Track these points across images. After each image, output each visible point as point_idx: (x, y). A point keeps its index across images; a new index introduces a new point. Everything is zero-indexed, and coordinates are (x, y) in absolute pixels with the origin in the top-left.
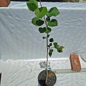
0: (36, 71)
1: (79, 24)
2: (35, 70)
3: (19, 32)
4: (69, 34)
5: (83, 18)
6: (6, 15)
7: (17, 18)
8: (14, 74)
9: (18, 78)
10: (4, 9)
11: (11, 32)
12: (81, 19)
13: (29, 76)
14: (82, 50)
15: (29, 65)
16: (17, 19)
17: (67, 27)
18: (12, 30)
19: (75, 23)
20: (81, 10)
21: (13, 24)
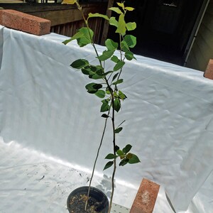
0: (51, 181)
1: (161, 101)
2: (50, 179)
3: (48, 86)
4: (140, 119)
5: (168, 90)
6: (34, 49)
7: (50, 59)
8: (8, 170)
9: (8, 179)
10: (34, 39)
11: (34, 82)
12: (165, 91)
13: (32, 184)
14: (170, 175)
15: (46, 166)
16: (49, 61)
17: (135, 101)
18: (37, 79)
19: (152, 96)
20: (165, 73)
21: (41, 66)
